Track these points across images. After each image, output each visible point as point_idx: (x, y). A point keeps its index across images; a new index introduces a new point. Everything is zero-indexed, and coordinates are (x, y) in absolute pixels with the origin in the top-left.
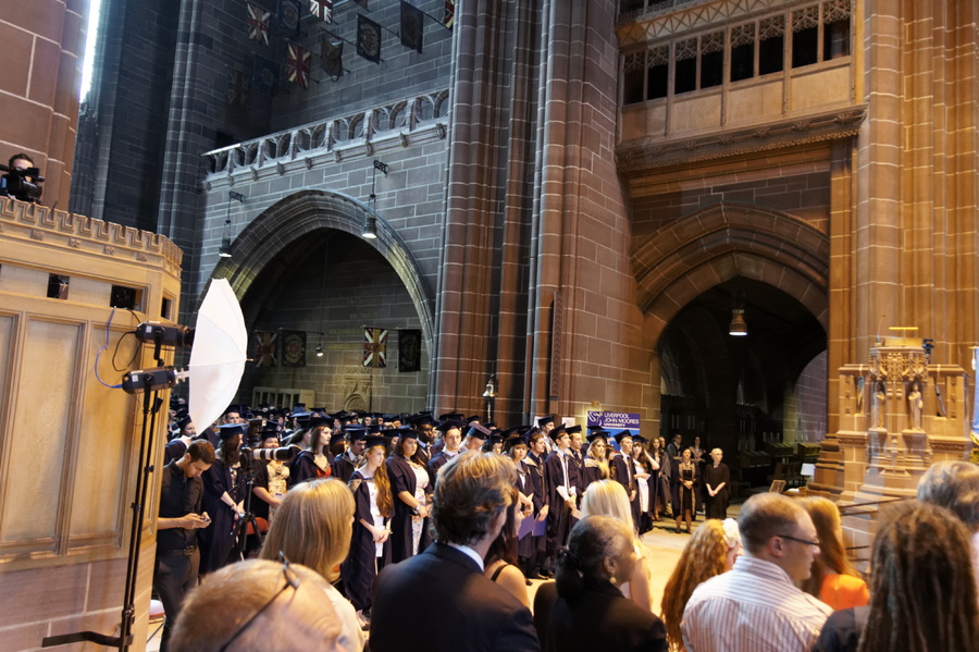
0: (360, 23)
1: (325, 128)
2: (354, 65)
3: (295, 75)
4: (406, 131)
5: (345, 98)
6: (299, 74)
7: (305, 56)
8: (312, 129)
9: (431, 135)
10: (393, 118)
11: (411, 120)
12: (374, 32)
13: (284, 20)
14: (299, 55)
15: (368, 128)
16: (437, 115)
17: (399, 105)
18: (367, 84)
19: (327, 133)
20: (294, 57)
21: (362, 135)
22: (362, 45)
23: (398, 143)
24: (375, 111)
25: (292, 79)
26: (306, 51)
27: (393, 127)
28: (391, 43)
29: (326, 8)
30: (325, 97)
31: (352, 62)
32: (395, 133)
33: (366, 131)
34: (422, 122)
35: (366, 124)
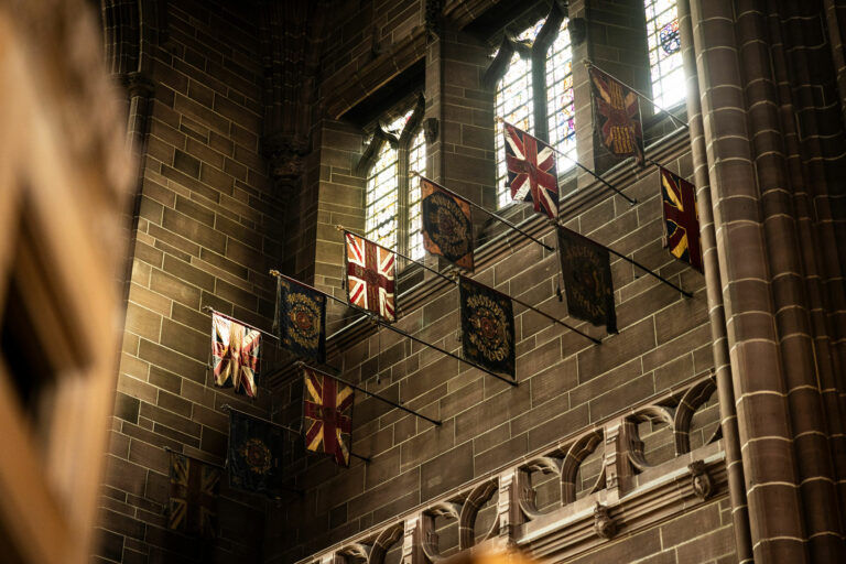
0: (465, 295)
1: (400, 535)
2: (450, 407)
3: (320, 436)
4: (611, 498)
5: (435, 481)
6: (329, 436)
7: (340, 397)
8: (367, 543)
9: (677, 495)
10: (572, 475)
11: (619, 471)
12: (497, 311)
13: (291, 331)
14: (329, 396)
15: (511, 511)
16: (684, 446)
17: (582, 443)
18: (485, 440)
19: (408, 541)
20: (318, 400)
21: (497, 531)
22: (473, 339)
23: (592, 531)
24: (522, 469)
25: (314, 446)
26: (343, 386)
27: (574, 499)
28: (531, 344)
29: (382, 291)
30: (386, 489)
31: (443, 404)
32: (582, 509)
33: (504, 519)
34: (647, 471)
35: (503, 502)
